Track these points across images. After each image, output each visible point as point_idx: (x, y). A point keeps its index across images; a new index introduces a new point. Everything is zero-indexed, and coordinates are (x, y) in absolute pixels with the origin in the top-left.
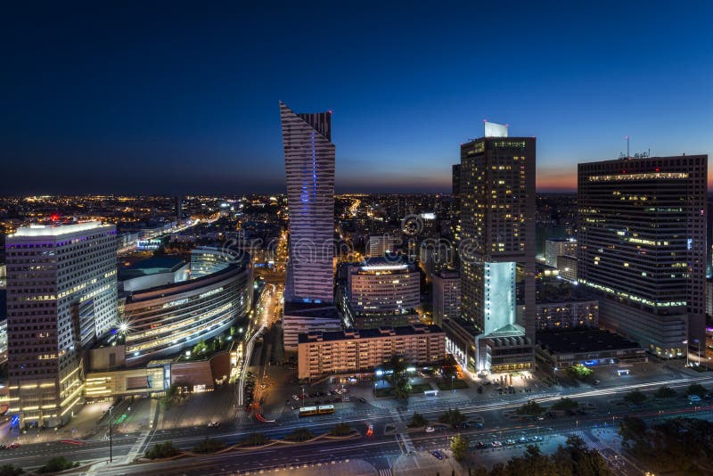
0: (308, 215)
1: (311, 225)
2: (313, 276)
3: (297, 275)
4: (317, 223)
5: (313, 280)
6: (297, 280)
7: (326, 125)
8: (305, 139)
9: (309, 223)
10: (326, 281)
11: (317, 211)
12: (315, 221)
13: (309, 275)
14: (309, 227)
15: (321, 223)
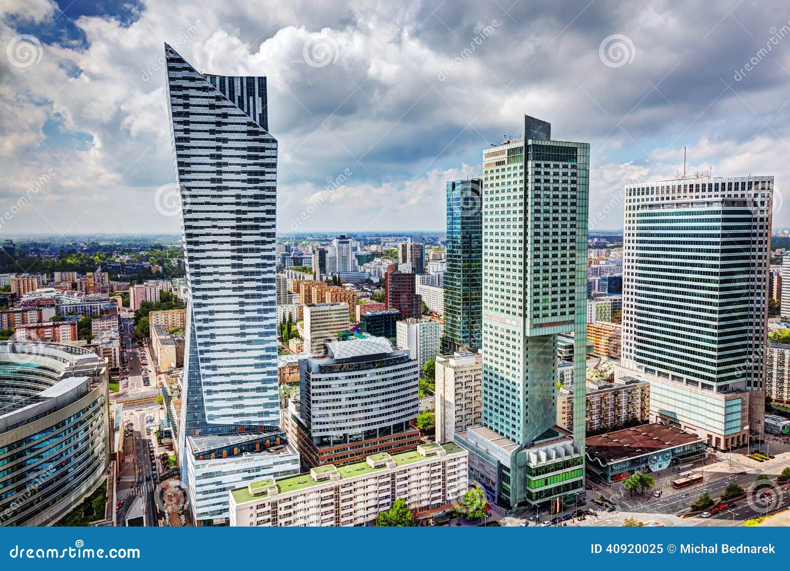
0: (229, 269)
1: (234, 289)
2: (240, 382)
3: (208, 384)
4: (245, 284)
5: (240, 390)
6: (209, 392)
7: (259, 100)
8: (219, 124)
9: (230, 285)
10: (265, 389)
11: (245, 262)
12: (241, 281)
13: (233, 382)
14: (230, 292)
15: (254, 284)
